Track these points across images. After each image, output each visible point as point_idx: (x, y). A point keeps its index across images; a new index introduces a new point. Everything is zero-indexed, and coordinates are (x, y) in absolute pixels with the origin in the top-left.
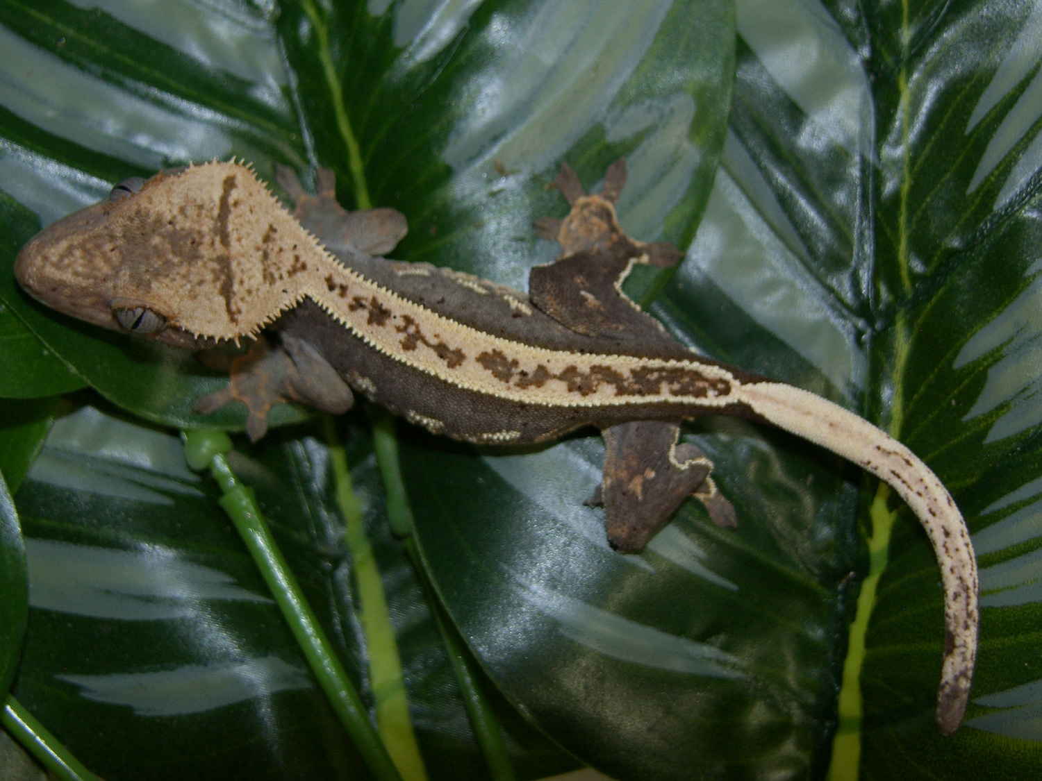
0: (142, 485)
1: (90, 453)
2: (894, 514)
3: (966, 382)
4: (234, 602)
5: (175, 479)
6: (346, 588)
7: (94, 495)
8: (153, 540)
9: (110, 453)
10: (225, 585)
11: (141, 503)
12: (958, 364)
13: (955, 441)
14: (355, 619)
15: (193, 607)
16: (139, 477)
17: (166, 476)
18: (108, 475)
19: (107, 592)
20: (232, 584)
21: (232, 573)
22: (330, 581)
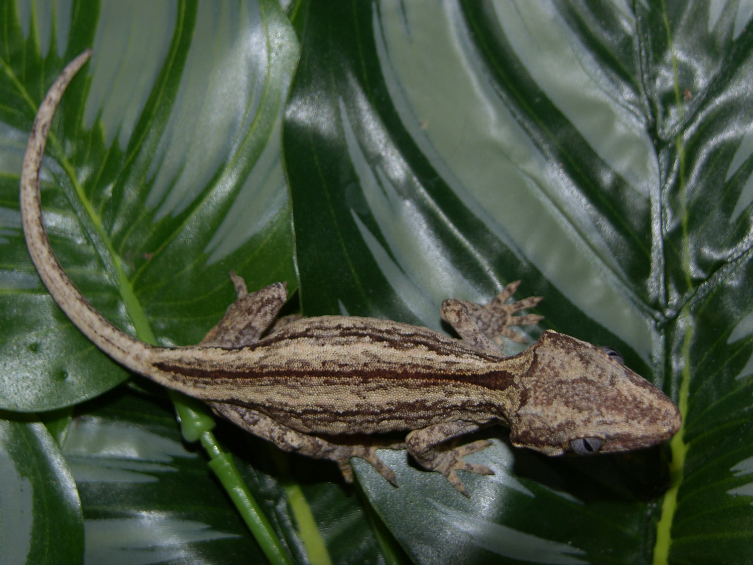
0: (134, 471)
1: (94, 455)
2: (688, 445)
3: (737, 353)
4: (212, 541)
5: (156, 463)
6: (286, 516)
7: (102, 484)
8: (148, 508)
9: (108, 453)
10: (203, 530)
11: (136, 484)
12: (730, 341)
13: (731, 393)
14: (295, 536)
15: (184, 549)
16: (131, 466)
17: (149, 462)
18: (109, 468)
19: (123, 549)
20: (208, 529)
21: (207, 522)
22: (274, 513)
